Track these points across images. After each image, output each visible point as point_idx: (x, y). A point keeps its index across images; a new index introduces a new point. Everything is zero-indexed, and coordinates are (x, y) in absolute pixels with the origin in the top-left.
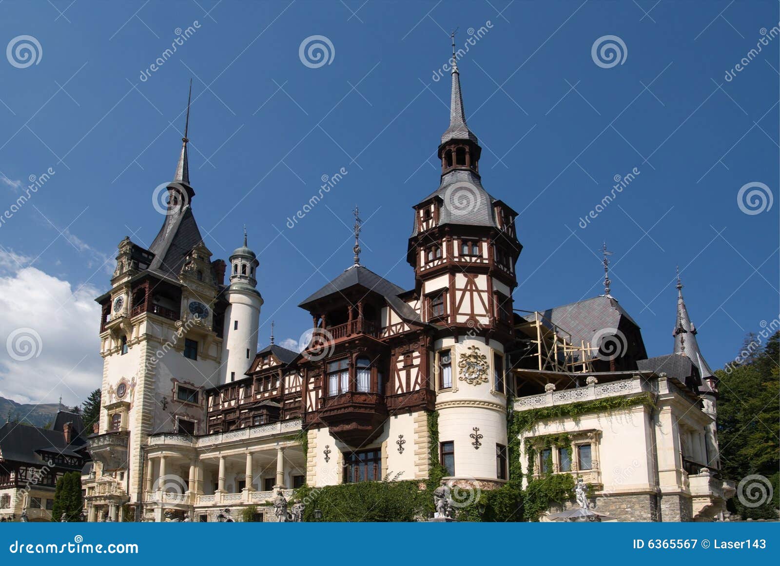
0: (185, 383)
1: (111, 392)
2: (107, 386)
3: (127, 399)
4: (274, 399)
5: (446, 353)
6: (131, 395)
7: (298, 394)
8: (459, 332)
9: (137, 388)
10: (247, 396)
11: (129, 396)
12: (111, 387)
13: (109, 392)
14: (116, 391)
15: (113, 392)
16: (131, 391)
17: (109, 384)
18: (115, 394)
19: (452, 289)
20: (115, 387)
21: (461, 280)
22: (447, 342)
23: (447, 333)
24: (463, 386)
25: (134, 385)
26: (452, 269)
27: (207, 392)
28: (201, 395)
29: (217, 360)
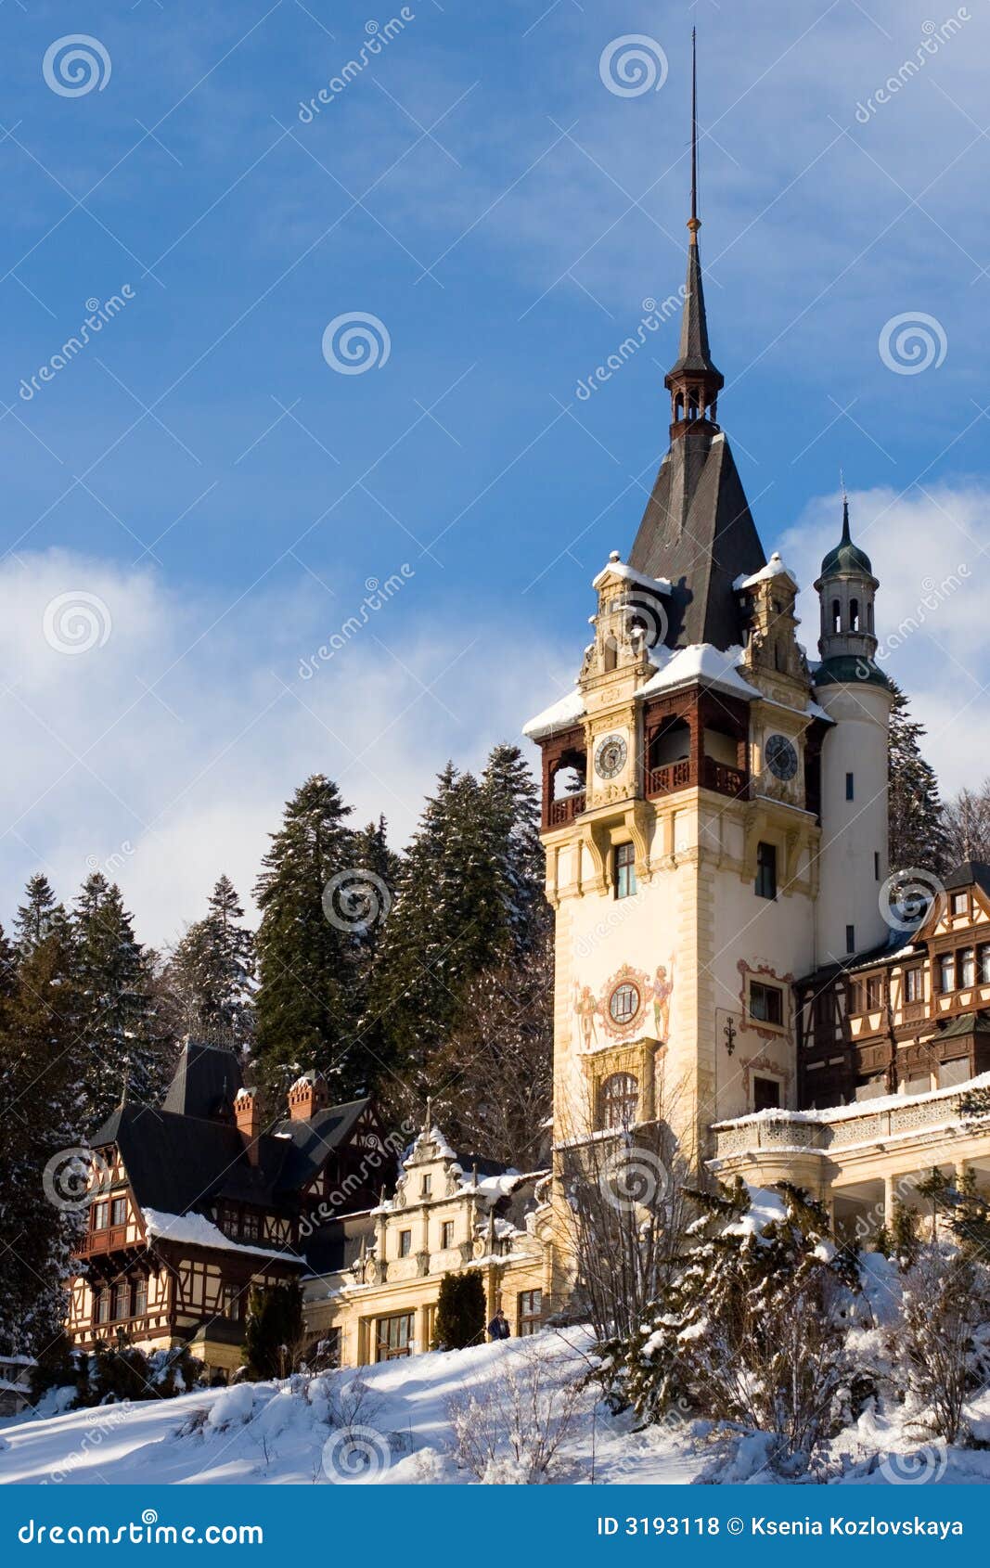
0: (762, 970)
1: (586, 1008)
2: (572, 990)
6: (658, 1019)
9: (674, 1000)
10: (909, 1002)
11: (650, 1020)
12: (586, 993)
13: (579, 1009)
14: (604, 1006)
15: (595, 1009)
16: (658, 1008)
17: (577, 984)
18: (602, 1013)
20: (599, 994)
25: (665, 991)
27: (800, 988)
28: (788, 1001)
29: (812, 891)
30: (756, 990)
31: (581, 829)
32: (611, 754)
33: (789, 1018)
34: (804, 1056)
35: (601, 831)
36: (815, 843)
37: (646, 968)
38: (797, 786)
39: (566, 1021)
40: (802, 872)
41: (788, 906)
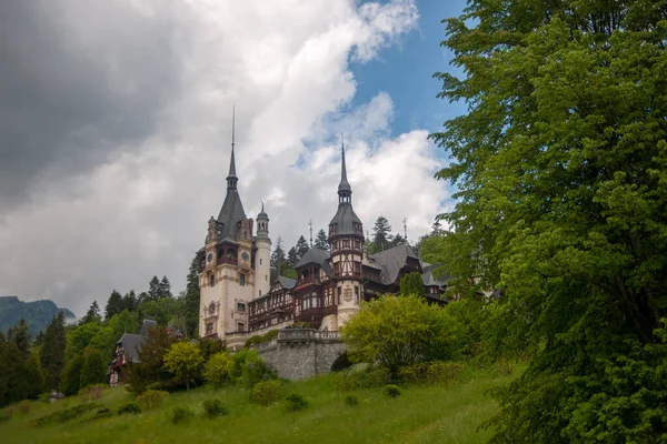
0: (240, 301)
1: (205, 310)
2: (203, 306)
3: (216, 314)
4: (281, 308)
5: (339, 289)
6: (218, 311)
7: (291, 304)
8: (343, 279)
9: (220, 307)
10: (269, 306)
11: (216, 312)
12: (205, 307)
14: (208, 309)
16: (218, 309)
18: (208, 311)
19: (340, 262)
20: (208, 307)
21: (343, 257)
22: (340, 284)
23: (340, 280)
24: (344, 302)
25: (219, 305)
26: (340, 253)
27: (249, 304)
28: (246, 307)
29: (253, 284)
30: (239, 304)
31: (204, 273)
32: (210, 256)
33: (247, 311)
34: (250, 318)
35: (209, 273)
36: (253, 274)
37: (216, 301)
38: (249, 263)
39: (202, 313)
40: (251, 280)
41: (248, 288)
